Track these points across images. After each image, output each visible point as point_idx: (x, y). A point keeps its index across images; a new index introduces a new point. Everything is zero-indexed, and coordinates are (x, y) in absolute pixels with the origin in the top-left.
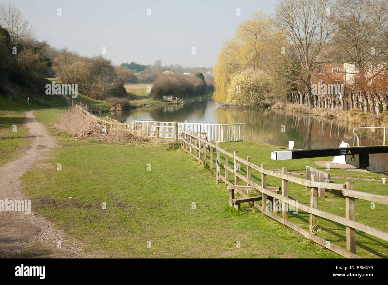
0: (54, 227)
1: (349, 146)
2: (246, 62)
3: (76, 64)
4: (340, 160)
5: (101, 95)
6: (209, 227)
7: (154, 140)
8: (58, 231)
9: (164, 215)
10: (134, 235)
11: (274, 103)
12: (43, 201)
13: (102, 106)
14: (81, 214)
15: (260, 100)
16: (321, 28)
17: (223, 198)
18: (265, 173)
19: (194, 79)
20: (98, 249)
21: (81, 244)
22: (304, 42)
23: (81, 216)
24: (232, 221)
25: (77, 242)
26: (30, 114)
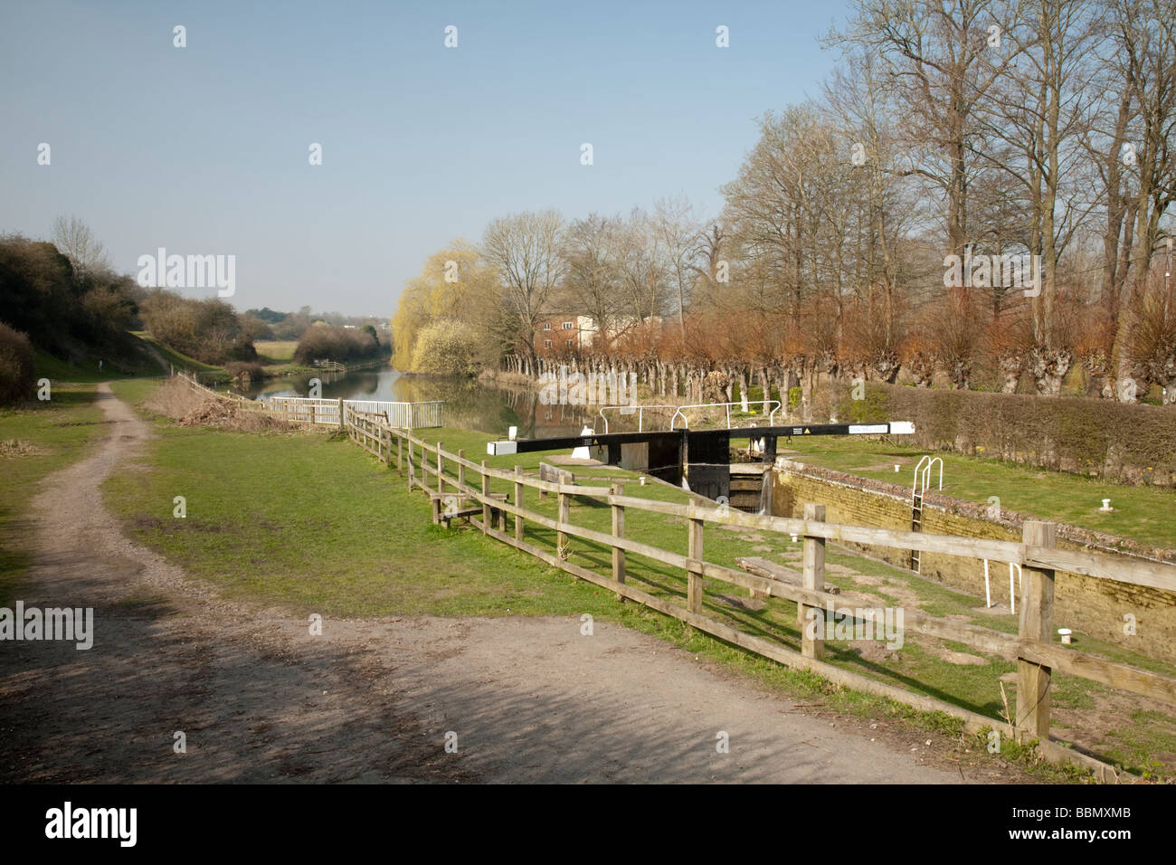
0: (165, 562)
1: (594, 434)
2: (439, 310)
3: (178, 309)
4: (581, 454)
5: (217, 358)
6: (407, 556)
7: (306, 426)
8: (173, 568)
9: (336, 540)
10: (295, 570)
11: (482, 372)
12: (141, 522)
13: (219, 375)
14: (205, 541)
15: (461, 367)
16: (548, 266)
17: (422, 512)
18: (489, 474)
19: (361, 335)
20: (242, 593)
21: (213, 586)
22: (524, 285)
23: (205, 544)
24: (438, 546)
25: (207, 584)
26: (104, 387)
